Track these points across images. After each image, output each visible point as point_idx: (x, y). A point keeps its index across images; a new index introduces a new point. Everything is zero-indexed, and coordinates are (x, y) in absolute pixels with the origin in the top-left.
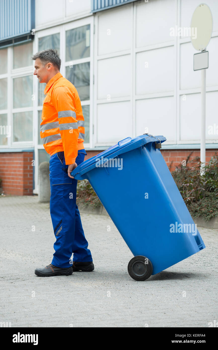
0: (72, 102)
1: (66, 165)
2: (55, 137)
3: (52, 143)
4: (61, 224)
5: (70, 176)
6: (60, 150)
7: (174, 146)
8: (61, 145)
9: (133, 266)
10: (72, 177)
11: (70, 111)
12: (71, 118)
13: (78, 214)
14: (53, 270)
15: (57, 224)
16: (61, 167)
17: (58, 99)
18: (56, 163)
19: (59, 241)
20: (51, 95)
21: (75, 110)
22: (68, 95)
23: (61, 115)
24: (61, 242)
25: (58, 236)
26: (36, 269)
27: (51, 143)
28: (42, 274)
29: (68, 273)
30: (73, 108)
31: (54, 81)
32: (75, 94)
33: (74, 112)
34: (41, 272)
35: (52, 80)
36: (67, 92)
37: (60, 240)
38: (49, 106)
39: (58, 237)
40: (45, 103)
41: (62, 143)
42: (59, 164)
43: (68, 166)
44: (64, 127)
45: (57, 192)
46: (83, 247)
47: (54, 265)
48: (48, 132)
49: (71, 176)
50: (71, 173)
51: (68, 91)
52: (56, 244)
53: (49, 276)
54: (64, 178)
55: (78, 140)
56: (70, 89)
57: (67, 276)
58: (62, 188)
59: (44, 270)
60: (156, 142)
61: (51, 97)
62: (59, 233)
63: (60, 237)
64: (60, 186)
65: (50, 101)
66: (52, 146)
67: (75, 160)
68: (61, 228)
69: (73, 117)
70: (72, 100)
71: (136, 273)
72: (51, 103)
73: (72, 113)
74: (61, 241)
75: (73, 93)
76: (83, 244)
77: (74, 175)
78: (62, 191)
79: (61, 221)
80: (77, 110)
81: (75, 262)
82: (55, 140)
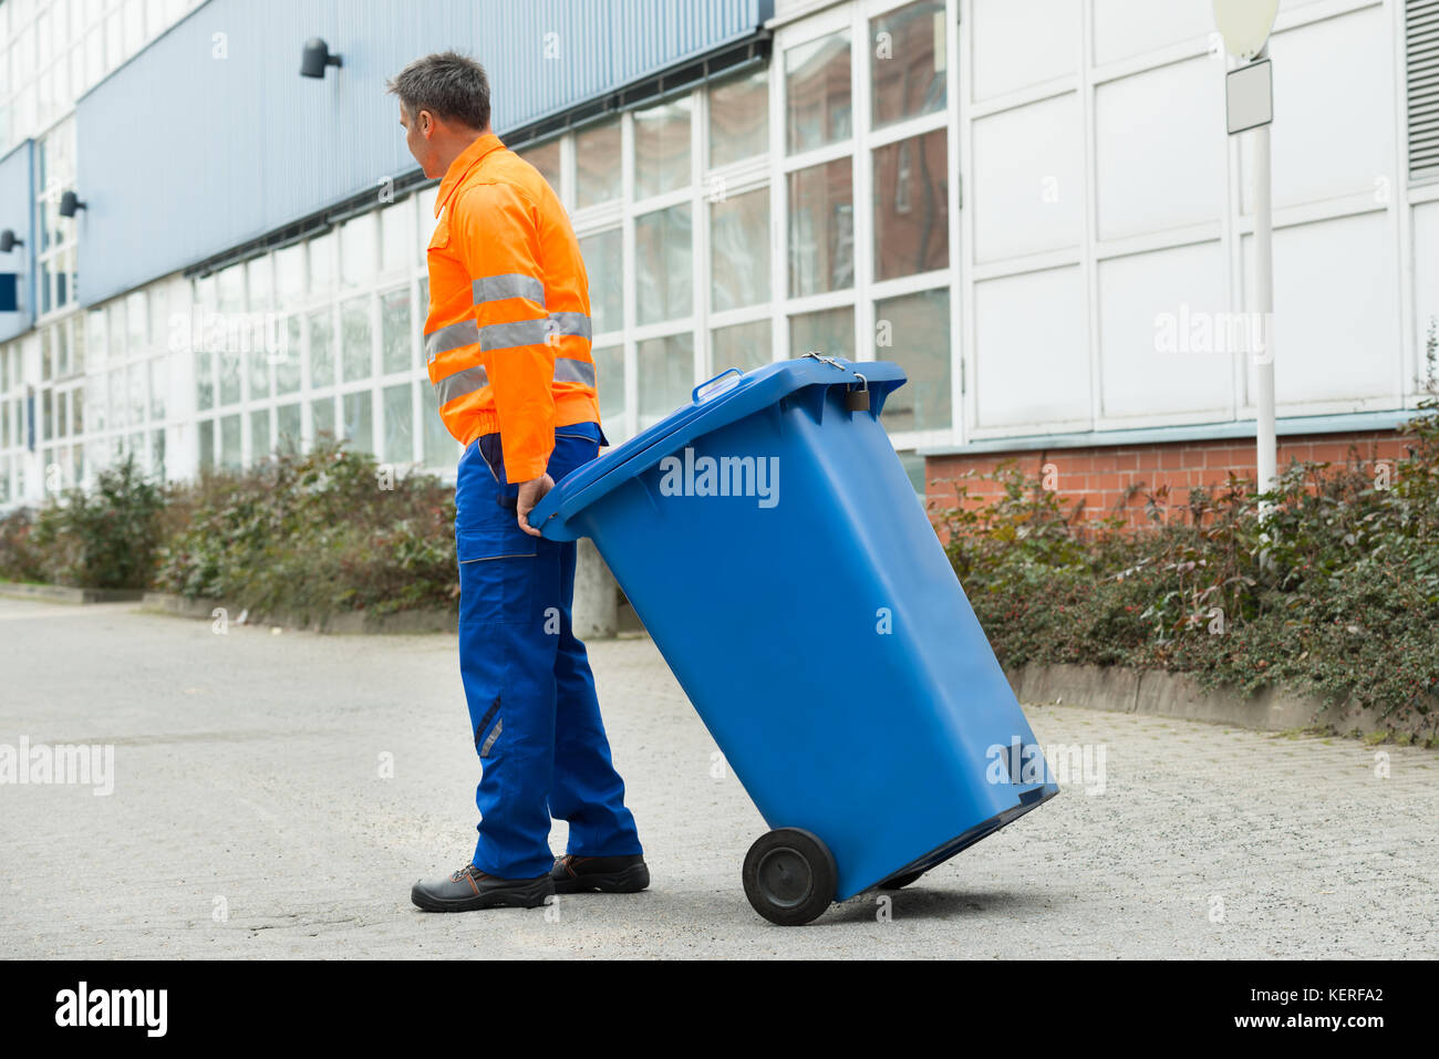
0: (525, 244)
1: (509, 482)
2: (469, 377)
3: (463, 401)
4: (498, 714)
5: (526, 528)
6: (487, 429)
7: (1226, 426)
8: (492, 407)
9: (760, 864)
10: (534, 531)
11: (512, 275)
12: (518, 302)
13: (584, 674)
14: (475, 886)
15: (484, 710)
16: (494, 492)
17: (470, 233)
18: (474, 479)
19: (494, 777)
20: (450, 220)
21: (542, 271)
22: (508, 216)
23: (481, 294)
24: (500, 781)
25: (487, 757)
26: (414, 883)
27: (459, 403)
28: (437, 902)
29: (532, 897)
30: (531, 265)
31: (465, 168)
32: (538, 210)
33: (531, 280)
34: (433, 893)
35: (461, 164)
36: (505, 203)
37: (497, 771)
38: (445, 261)
39: (489, 763)
40: (429, 250)
41: (492, 402)
42: (484, 479)
43: (515, 488)
44: (495, 337)
45: (481, 588)
46: (602, 799)
47: (481, 869)
48: (447, 359)
49: (528, 527)
50: (528, 515)
51: (510, 199)
52: (485, 788)
53: (459, 910)
54: (504, 536)
55: (555, 386)
56: (519, 193)
57: (529, 908)
58: (500, 571)
59: (444, 886)
60: (852, 385)
61: (449, 226)
62: (493, 748)
63: (494, 761)
64: (489, 566)
65: (445, 240)
66: (464, 413)
67: (545, 466)
68: (499, 728)
69: (528, 297)
70: (523, 235)
71: (773, 893)
72: (452, 250)
73: (524, 284)
74: (500, 775)
75: (530, 208)
76: (602, 789)
77: (542, 523)
78: (498, 584)
79: (499, 699)
80: (548, 272)
81: (575, 857)
82: (473, 390)
